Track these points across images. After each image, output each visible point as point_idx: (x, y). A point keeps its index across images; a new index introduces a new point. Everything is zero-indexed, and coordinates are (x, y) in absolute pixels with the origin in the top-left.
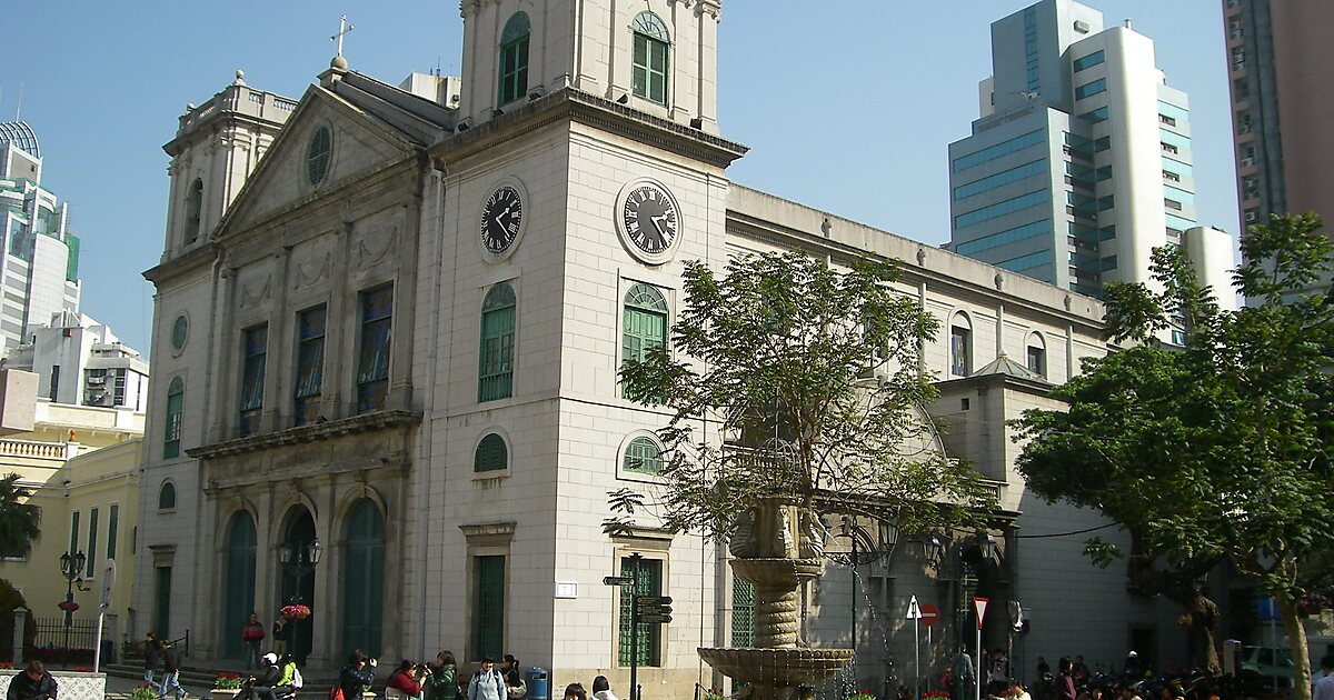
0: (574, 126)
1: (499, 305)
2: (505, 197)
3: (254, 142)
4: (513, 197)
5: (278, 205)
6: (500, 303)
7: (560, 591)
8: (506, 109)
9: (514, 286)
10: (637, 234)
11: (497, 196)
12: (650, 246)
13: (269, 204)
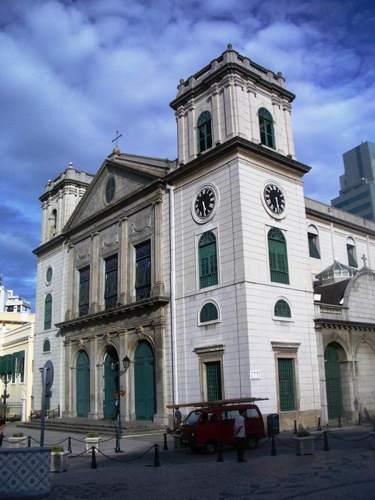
0: (239, 155)
1: (208, 242)
2: (206, 192)
3: (78, 191)
4: (210, 192)
5: (92, 214)
6: (208, 241)
7: (253, 375)
8: (203, 153)
9: (214, 232)
10: (270, 205)
11: (202, 193)
12: (276, 211)
13: (88, 214)
